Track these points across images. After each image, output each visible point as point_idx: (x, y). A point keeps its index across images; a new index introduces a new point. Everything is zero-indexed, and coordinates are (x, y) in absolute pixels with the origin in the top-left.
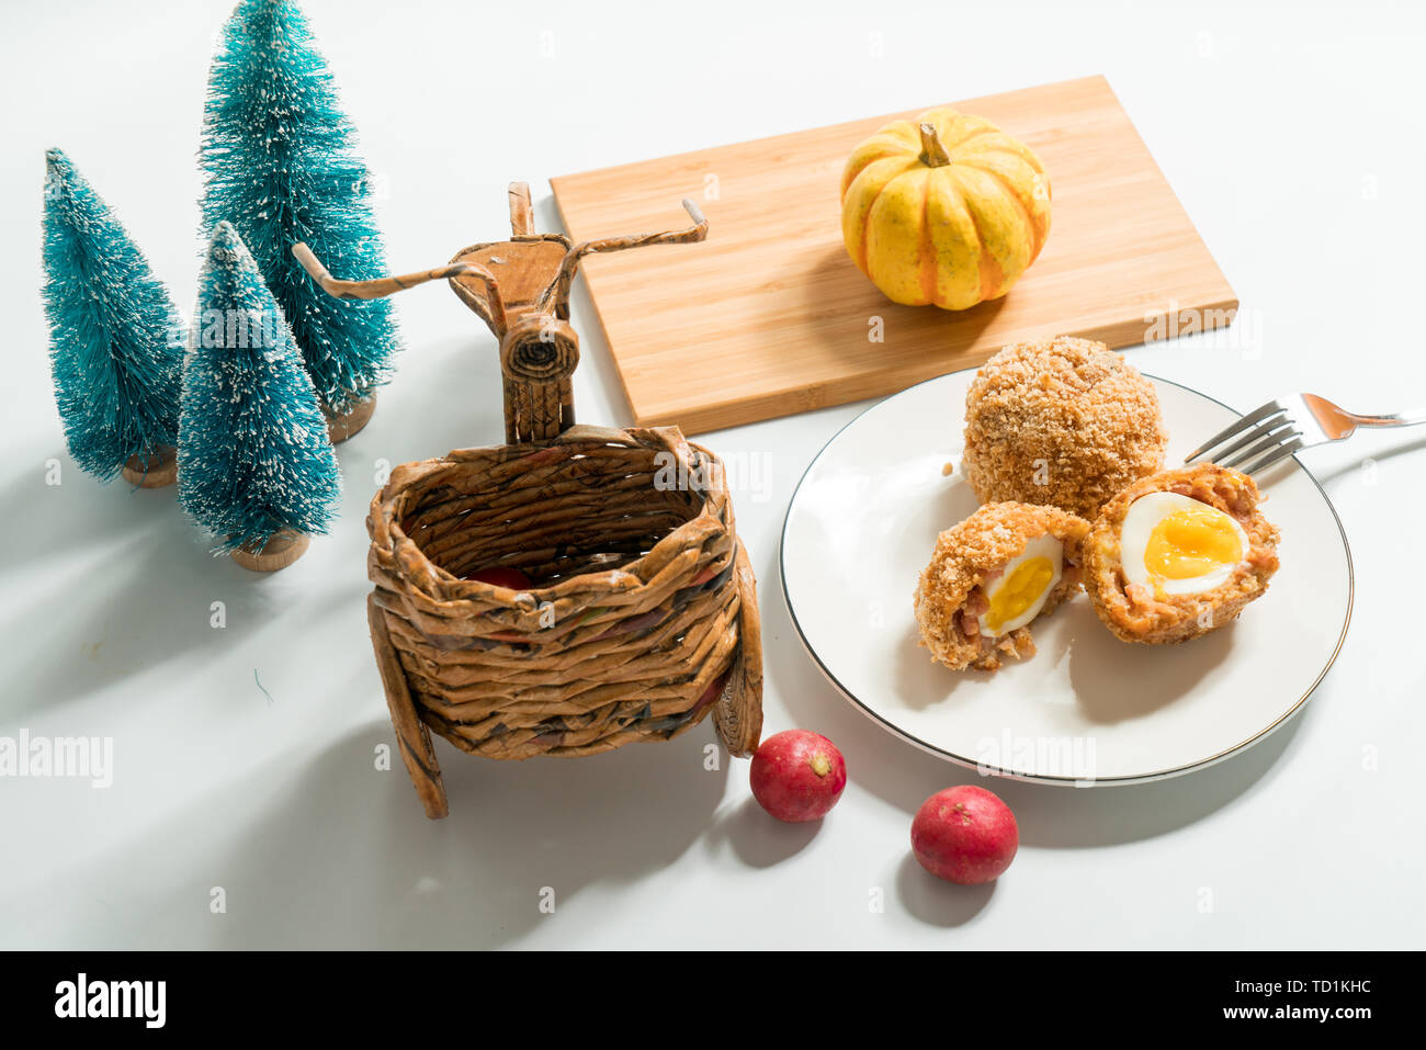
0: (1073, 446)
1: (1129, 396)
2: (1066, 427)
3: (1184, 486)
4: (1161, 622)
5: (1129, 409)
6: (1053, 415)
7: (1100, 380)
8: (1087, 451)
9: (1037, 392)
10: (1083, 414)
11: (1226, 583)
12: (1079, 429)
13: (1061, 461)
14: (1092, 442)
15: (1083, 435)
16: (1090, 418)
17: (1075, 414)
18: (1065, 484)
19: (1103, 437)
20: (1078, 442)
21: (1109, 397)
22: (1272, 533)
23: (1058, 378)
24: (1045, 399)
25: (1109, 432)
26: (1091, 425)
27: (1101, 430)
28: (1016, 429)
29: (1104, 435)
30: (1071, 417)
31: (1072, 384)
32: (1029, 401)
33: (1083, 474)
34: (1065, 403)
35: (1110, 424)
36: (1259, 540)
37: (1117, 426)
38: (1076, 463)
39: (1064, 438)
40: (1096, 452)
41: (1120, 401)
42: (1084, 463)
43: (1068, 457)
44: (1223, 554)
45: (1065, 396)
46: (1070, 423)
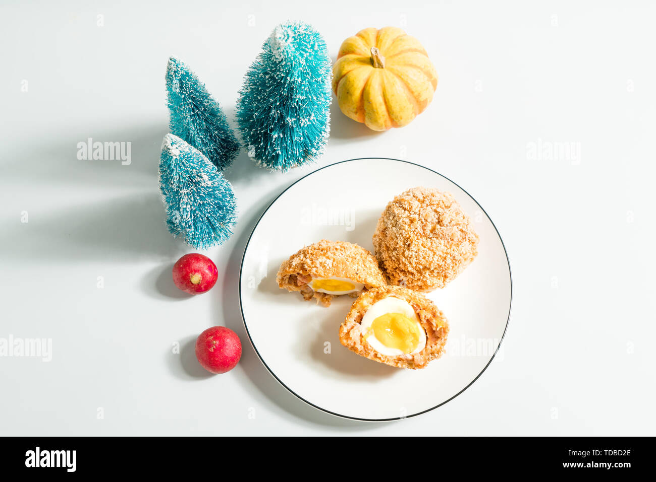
0: (401, 253)
1: (442, 254)
2: (405, 244)
3: (417, 308)
4: (352, 347)
5: (435, 259)
6: (404, 235)
7: (437, 238)
8: (404, 260)
9: (407, 221)
10: (413, 246)
11: (391, 357)
12: (409, 250)
13: (394, 254)
14: (408, 258)
15: (407, 253)
16: (415, 249)
17: (412, 242)
18: (391, 262)
19: (414, 260)
20: (403, 253)
21: (431, 248)
22: (438, 353)
23: (422, 222)
24: (407, 227)
25: (417, 261)
26: (413, 252)
27: (416, 257)
28: (390, 226)
29: (415, 260)
30: (409, 242)
31: (424, 230)
32: (403, 221)
33: (398, 265)
34: (412, 235)
35: (421, 259)
36: (429, 351)
37: (423, 262)
38: (398, 260)
39: (400, 247)
40: (407, 263)
41: (435, 253)
42: (401, 262)
43: (397, 254)
44: (402, 346)
45: (416, 233)
46: (407, 244)
